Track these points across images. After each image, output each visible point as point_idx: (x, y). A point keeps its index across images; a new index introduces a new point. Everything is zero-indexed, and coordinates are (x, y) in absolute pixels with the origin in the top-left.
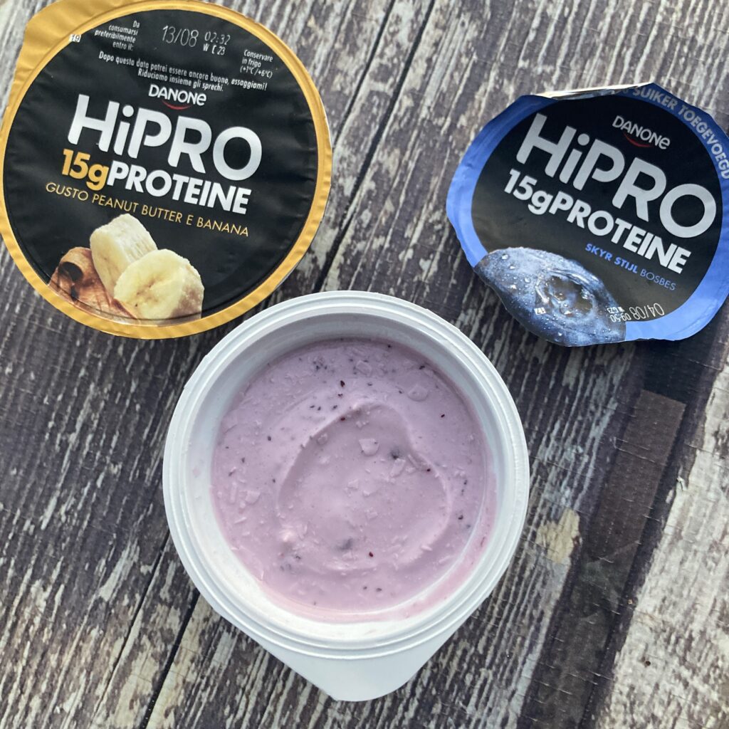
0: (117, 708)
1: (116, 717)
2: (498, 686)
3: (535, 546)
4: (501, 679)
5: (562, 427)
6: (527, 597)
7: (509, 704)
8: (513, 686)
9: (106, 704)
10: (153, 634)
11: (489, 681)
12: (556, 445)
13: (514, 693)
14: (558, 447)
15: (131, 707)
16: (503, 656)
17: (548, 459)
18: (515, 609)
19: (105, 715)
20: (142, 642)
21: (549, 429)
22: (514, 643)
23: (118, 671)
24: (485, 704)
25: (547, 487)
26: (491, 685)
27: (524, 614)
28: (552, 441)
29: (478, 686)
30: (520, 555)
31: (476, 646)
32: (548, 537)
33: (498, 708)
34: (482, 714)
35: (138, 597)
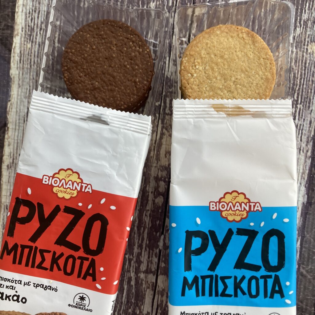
0: (161, 159)
1: (161, 162)
2: (305, 110)
3: (308, 53)
4: (306, 107)
5: (310, 4)
6: (309, 74)
7: (311, 116)
8: (311, 108)
9: (156, 158)
10: (167, 128)
11: (302, 109)
12: (308, 12)
13: (312, 111)
14: (309, 13)
15: (166, 157)
16: (305, 98)
17: (307, 19)
18: (306, 79)
19: (156, 162)
20: (164, 132)
21: (304, 7)
22: (308, 92)
23: (157, 145)
24: (302, 118)
25: (308, 29)
26: (303, 110)
27: (309, 80)
28: (307, 11)
29: (298, 112)
30: (303, 59)
31: (294, 97)
32: (313, 49)
33: (307, 118)
34: (301, 122)
35: (157, 115)
